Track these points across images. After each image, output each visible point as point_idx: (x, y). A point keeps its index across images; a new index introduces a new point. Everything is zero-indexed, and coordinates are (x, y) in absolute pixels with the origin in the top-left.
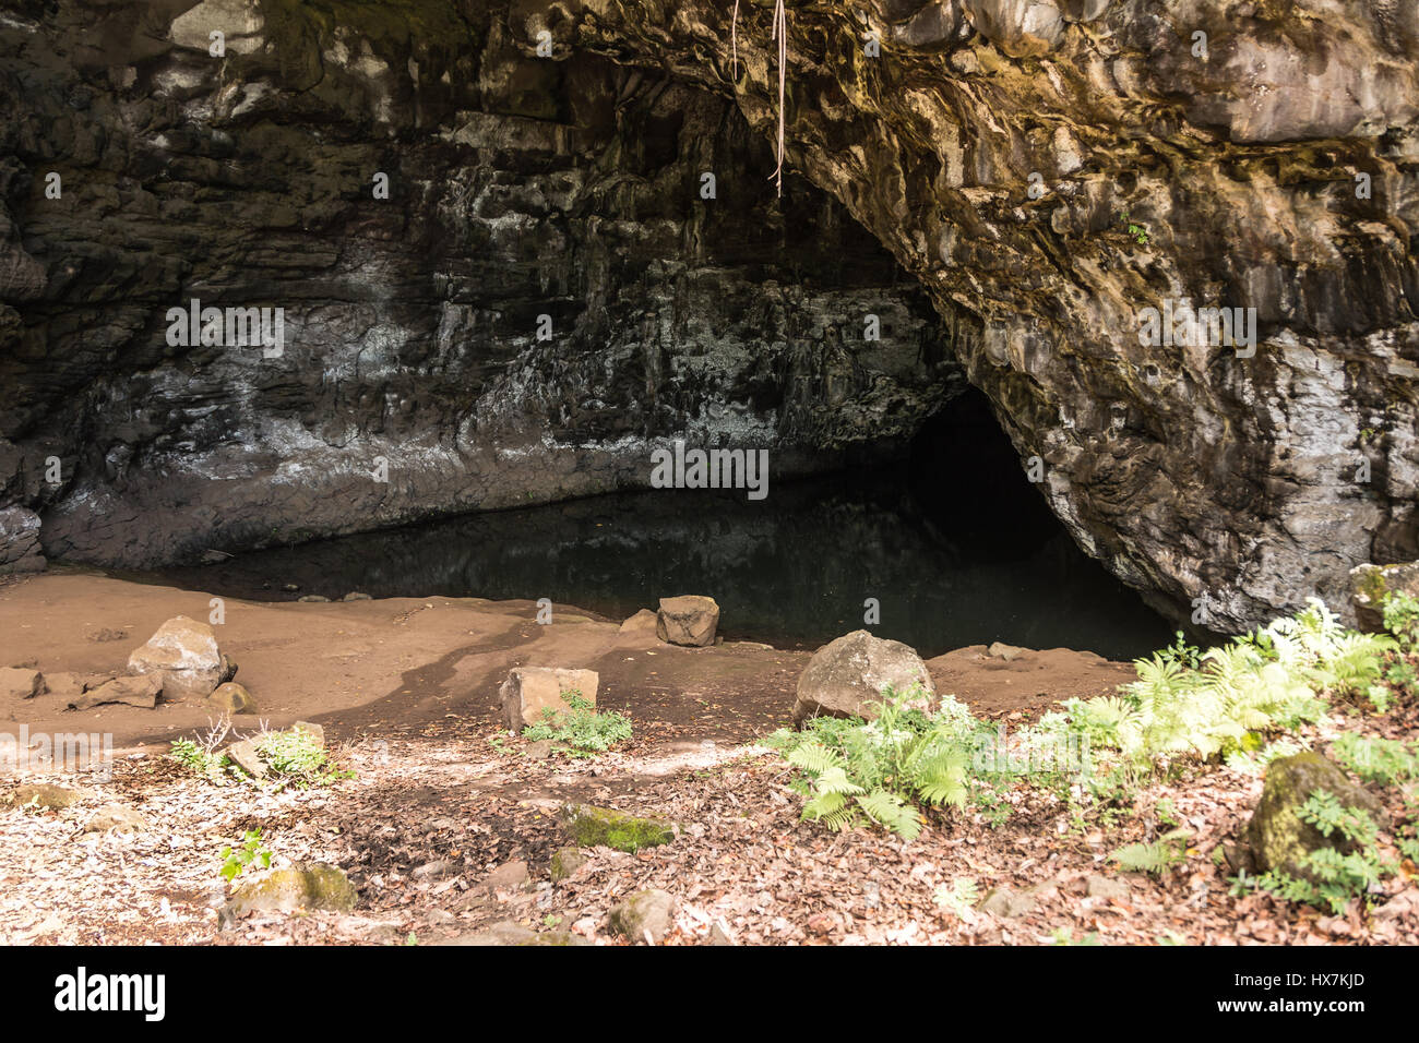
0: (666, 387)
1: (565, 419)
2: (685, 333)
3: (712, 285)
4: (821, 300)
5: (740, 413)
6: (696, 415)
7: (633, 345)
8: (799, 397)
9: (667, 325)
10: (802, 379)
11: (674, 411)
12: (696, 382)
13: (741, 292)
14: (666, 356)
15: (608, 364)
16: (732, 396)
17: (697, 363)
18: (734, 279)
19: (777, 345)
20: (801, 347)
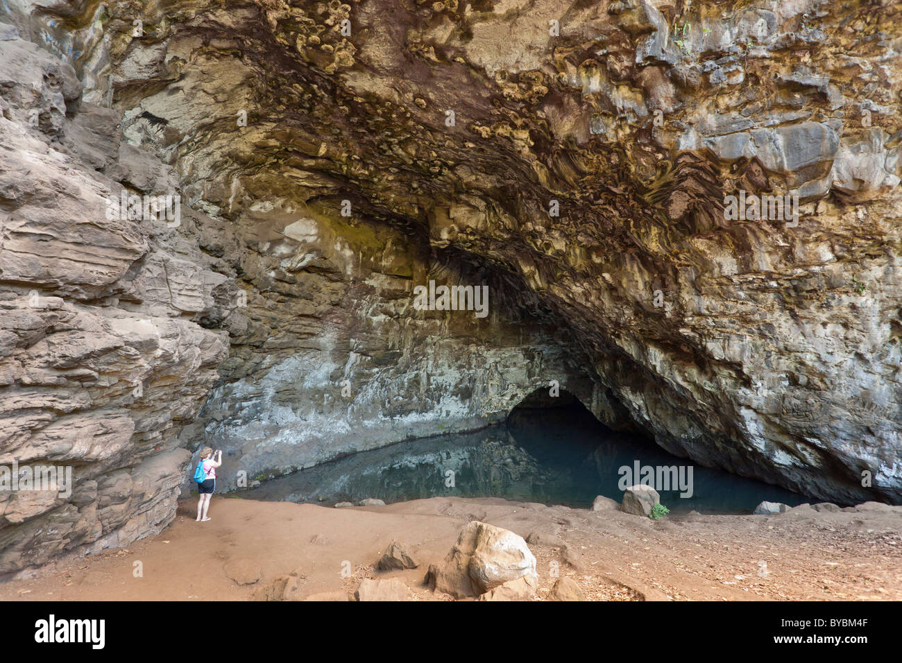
0: (428, 391)
1: (387, 405)
2: (437, 366)
3: (450, 347)
4: (492, 352)
5: (456, 401)
6: (439, 402)
7: (416, 372)
8: (477, 394)
9: (431, 362)
10: (479, 386)
11: (430, 401)
12: (439, 388)
13: (461, 349)
14: (429, 376)
15: (406, 380)
16: (454, 394)
17: (440, 379)
18: (458, 344)
19: (471, 371)
20: (480, 372)
